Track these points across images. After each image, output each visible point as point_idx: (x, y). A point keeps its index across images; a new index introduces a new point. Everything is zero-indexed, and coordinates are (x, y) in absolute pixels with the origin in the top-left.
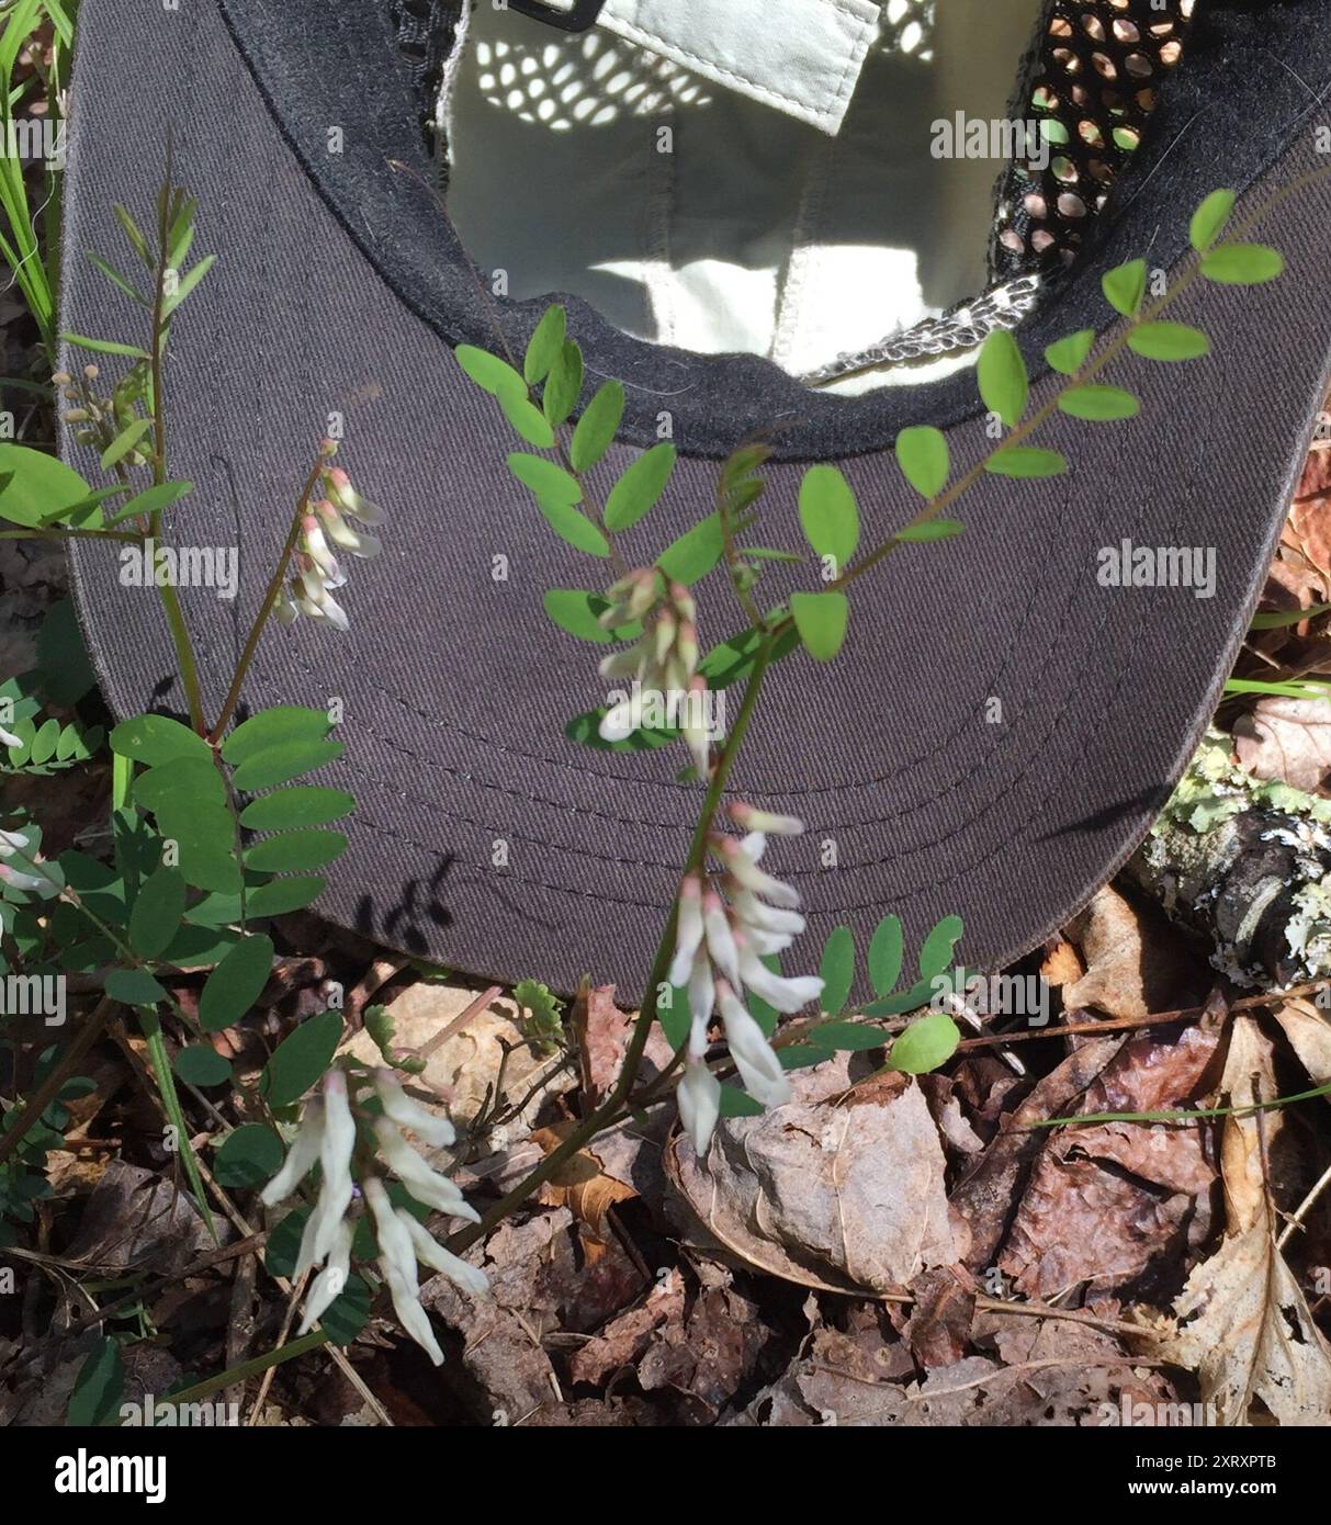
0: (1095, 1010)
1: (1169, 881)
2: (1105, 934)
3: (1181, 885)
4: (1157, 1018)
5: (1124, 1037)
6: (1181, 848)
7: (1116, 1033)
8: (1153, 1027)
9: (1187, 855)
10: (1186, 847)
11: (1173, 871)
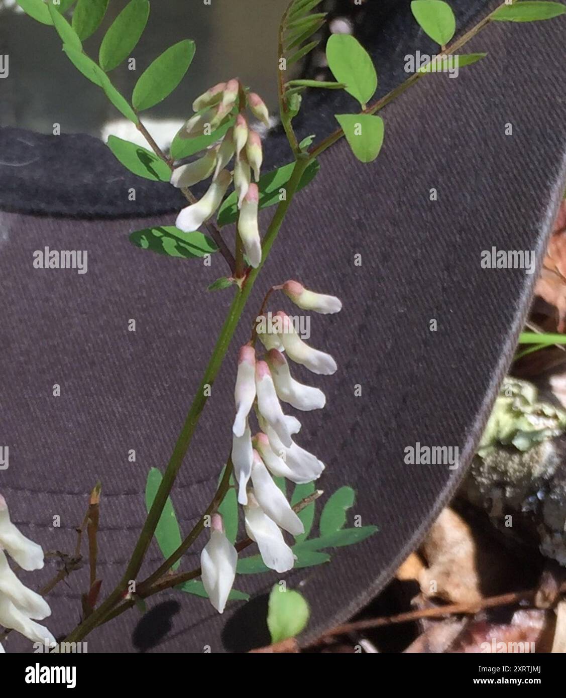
0: (441, 599)
1: (496, 493)
2: (442, 539)
3: (508, 494)
4: (492, 601)
5: (465, 620)
6: (506, 465)
7: (460, 616)
8: (489, 610)
9: (511, 470)
10: (510, 463)
11: (501, 485)
